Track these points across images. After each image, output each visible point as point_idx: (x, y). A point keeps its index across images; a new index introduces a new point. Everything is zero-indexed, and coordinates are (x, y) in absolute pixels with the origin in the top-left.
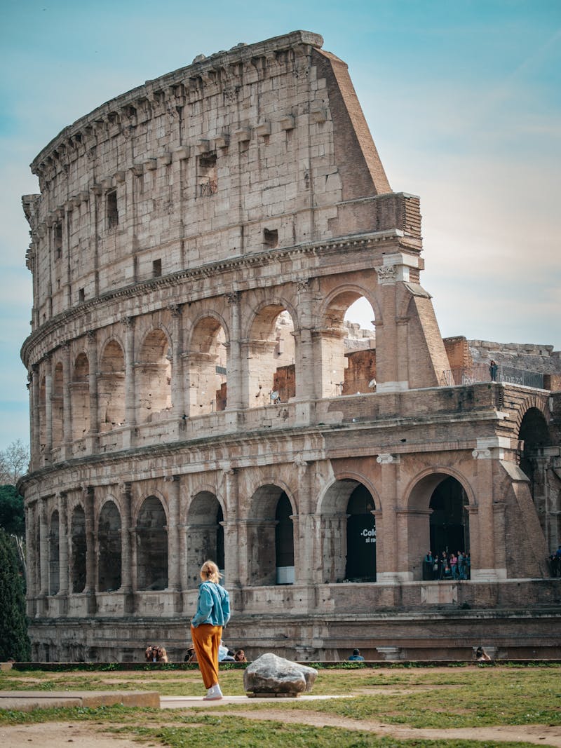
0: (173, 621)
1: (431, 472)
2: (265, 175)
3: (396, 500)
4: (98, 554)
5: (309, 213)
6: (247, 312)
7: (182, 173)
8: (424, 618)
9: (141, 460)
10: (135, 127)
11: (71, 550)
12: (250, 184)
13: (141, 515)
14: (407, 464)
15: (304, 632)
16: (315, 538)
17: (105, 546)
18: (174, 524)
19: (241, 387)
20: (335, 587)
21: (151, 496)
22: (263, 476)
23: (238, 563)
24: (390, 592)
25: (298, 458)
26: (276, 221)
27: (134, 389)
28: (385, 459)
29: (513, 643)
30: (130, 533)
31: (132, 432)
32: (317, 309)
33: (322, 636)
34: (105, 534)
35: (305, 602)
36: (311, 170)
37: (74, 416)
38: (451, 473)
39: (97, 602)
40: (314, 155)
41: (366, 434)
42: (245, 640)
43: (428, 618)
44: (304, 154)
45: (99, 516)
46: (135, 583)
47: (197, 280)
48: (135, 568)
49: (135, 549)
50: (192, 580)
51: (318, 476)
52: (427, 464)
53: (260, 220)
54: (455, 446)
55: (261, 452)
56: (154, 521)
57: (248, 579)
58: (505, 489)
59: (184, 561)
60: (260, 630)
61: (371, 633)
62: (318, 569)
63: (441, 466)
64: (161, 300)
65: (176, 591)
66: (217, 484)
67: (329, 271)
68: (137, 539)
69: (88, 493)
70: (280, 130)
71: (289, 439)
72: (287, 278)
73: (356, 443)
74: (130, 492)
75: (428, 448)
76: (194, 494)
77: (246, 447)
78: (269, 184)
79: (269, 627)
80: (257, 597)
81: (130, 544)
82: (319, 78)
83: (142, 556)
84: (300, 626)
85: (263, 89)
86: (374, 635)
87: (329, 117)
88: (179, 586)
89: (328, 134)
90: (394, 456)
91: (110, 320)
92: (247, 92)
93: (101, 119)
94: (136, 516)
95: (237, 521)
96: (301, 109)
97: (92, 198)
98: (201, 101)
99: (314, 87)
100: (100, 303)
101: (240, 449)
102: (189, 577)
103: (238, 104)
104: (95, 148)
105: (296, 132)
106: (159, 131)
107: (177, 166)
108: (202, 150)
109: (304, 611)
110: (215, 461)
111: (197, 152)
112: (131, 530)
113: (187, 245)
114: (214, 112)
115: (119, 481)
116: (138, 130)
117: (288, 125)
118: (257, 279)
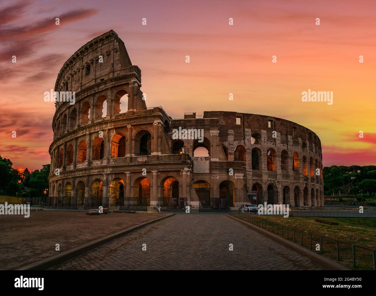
0: (73, 170)
1: (141, 130)
2: (102, 67)
3: (131, 137)
4: (59, 160)
5: (112, 73)
6: (96, 98)
7: (82, 72)
8: (138, 164)
9: (68, 136)
12: (98, 70)
14: (135, 128)
15: (105, 170)
16: (110, 148)
18: (75, 149)
21: (70, 145)
24: (129, 158)
25: (106, 128)
26: (104, 77)
28: (129, 126)
29: (162, 170)
32: (113, 95)
33: (110, 170)
35: (106, 162)
36: (113, 63)
38: (147, 130)
40: (114, 60)
41: (125, 121)
42: (90, 173)
43: (139, 164)
44: (112, 59)
46: (65, 164)
47: (83, 93)
48: (66, 161)
49: (66, 157)
51: (111, 133)
52: (140, 128)
53: (100, 77)
54: (148, 122)
55: (97, 128)
57: (92, 159)
58: (161, 133)
60: (94, 170)
61: (123, 169)
62: (110, 155)
63: (144, 128)
66: (85, 138)
67: (117, 84)
69: (58, 148)
71: (104, 124)
72: (106, 88)
73: (122, 123)
74: (66, 145)
75: (141, 123)
77: (93, 128)
78: (103, 68)
79: (96, 169)
80: (94, 163)
82: (117, 42)
84: (104, 168)
85: (102, 48)
86: (124, 169)
87: (119, 51)
88: (75, 163)
89: (118, 54)
90: (132, 126)
91: (65, 109)
92: (98, 49)
93: (65, 67)
94: (67, 150)
95: (90, 146)
96: (112, 50)
97: (63, 87)
98: (87, 54)
99: (115, 45)
100: (62, 106)
101: (91, 128)
102: (78, 161)
103: (96, 52)
104: (64, 76)
105: (110, 56)
106: (78, 65)
107: (81, 71)
108: (87, 64)
109: (106, 164)
110: (85, 132)
111: (86, 66)
112: (66, 152)
113: (82, 87)
114: (90, 56)
115: (63, 142)
116: (73, 67)
117: (108, 53)
118: (98, 90)
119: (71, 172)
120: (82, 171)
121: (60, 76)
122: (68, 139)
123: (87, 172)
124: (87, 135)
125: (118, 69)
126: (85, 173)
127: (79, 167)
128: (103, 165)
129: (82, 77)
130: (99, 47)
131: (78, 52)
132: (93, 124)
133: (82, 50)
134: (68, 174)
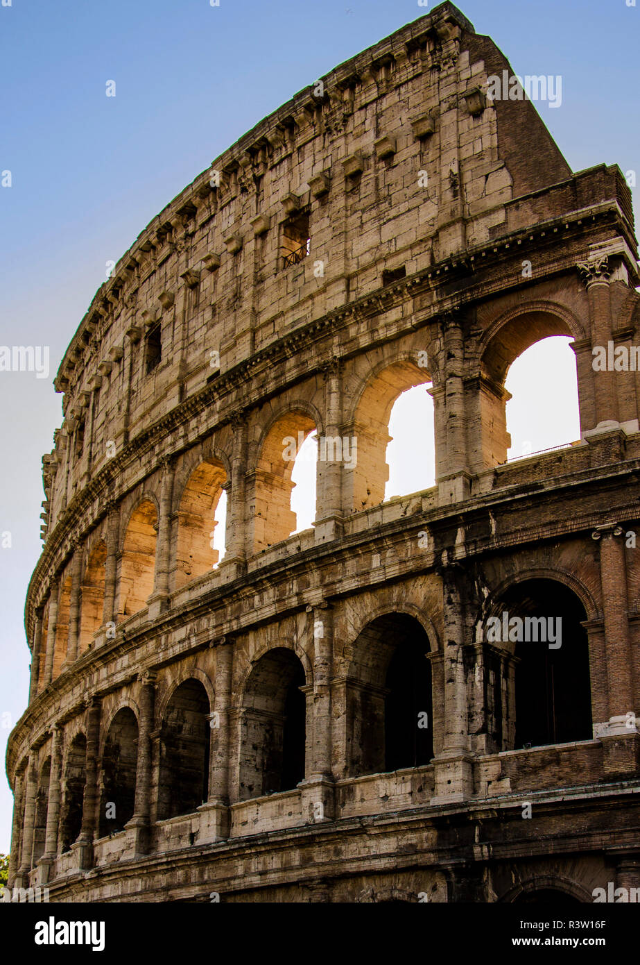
0: (214, 848)
2: (385, 206)
3: (627, 598)
4: (102, 786)
5: (458, 226)
7: (259, 253)
9: (175, 629)
10: (194, 233)
11: (64, 797)
12: (362, 224)
13: (169, 713)
17: (112, 777)
19: (341, 488)
20: (510, 758)
21: (187, 680)
22: (378, 603)
23: (330, 744)
26: (402, 257)
27: (170, 548)
30: (150, 742)
31: (162, 603)
32: (472, 349)
34: (113, 761)
35: (458, 785)
36: (461, 175)
37: (82, 628)
39: (95, 854)
40: (466, 155)
42: (343, 862)
44: (454, 151)
45: (106, 735)
46: (154, 810)
47: (275, 364)
48: (156, 790)
49: (156, 762)
50: (247, 789)
53: (376, 262)
55: (376, 563)
56: (186, 726)
57: (346, 768)
59: (236, 761)
60: (369, 843)
62: (478, 733)
64: (218, 413)
65: (221, 805)
66: (296, 633)
68: (161, 748)
69: (93, 706)
70: (410, 142)
72: (422, 316)
74: (154, 684)
76: (257, 657)
77: (351, 562)
78: (392, 214)
79: (386, 835)
80: (362, 795)
81: (150, 756)
82: (472, 63)
83: (167, 773)
85: (385, 106)
87: (490, 104)
88: (226, 799)
89: (488, 124)
90: (624, 525)
91: (142, 474)
92: (358, 117)
93: (149, 242)
94: (161, 716)
95: (331, 679)
96: (444, 106)
97: (128, 351)
98: (289, 156)
99: (464, 76)
100: (129, 455)
101: (339, 567)
102: (242, 785)
103: (346, 135)
104: (136, 292)
105: (436, 137)
106: (225, 221)
107: (250, 247)
108: (291, 206)
109: (458, 798)
110: (298, 594)
111: (282, 218)
112: (153, 735)
113: (260, 335)
114: (308, 161)
115: (139, 669)
116: (197, 236)
117: (425, 128)
118: (373, 331)
119: (205, 858)
120: (282, 849)
121: (110, 298)
122: (178, 649)
123: (319, 856)
124: (309, 609)
125: (490, 203)
126: (307, 861)
127: (256, 821)
128: (436, 801)
129: (259, 280)
130: (365, 107)
131: (236, 151)
132: (346, 539)
133: (264, 139)
134: (180, 873)
